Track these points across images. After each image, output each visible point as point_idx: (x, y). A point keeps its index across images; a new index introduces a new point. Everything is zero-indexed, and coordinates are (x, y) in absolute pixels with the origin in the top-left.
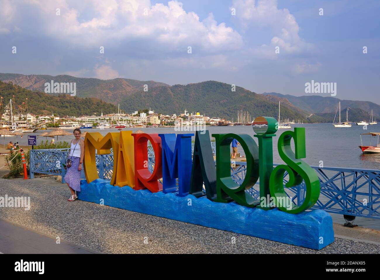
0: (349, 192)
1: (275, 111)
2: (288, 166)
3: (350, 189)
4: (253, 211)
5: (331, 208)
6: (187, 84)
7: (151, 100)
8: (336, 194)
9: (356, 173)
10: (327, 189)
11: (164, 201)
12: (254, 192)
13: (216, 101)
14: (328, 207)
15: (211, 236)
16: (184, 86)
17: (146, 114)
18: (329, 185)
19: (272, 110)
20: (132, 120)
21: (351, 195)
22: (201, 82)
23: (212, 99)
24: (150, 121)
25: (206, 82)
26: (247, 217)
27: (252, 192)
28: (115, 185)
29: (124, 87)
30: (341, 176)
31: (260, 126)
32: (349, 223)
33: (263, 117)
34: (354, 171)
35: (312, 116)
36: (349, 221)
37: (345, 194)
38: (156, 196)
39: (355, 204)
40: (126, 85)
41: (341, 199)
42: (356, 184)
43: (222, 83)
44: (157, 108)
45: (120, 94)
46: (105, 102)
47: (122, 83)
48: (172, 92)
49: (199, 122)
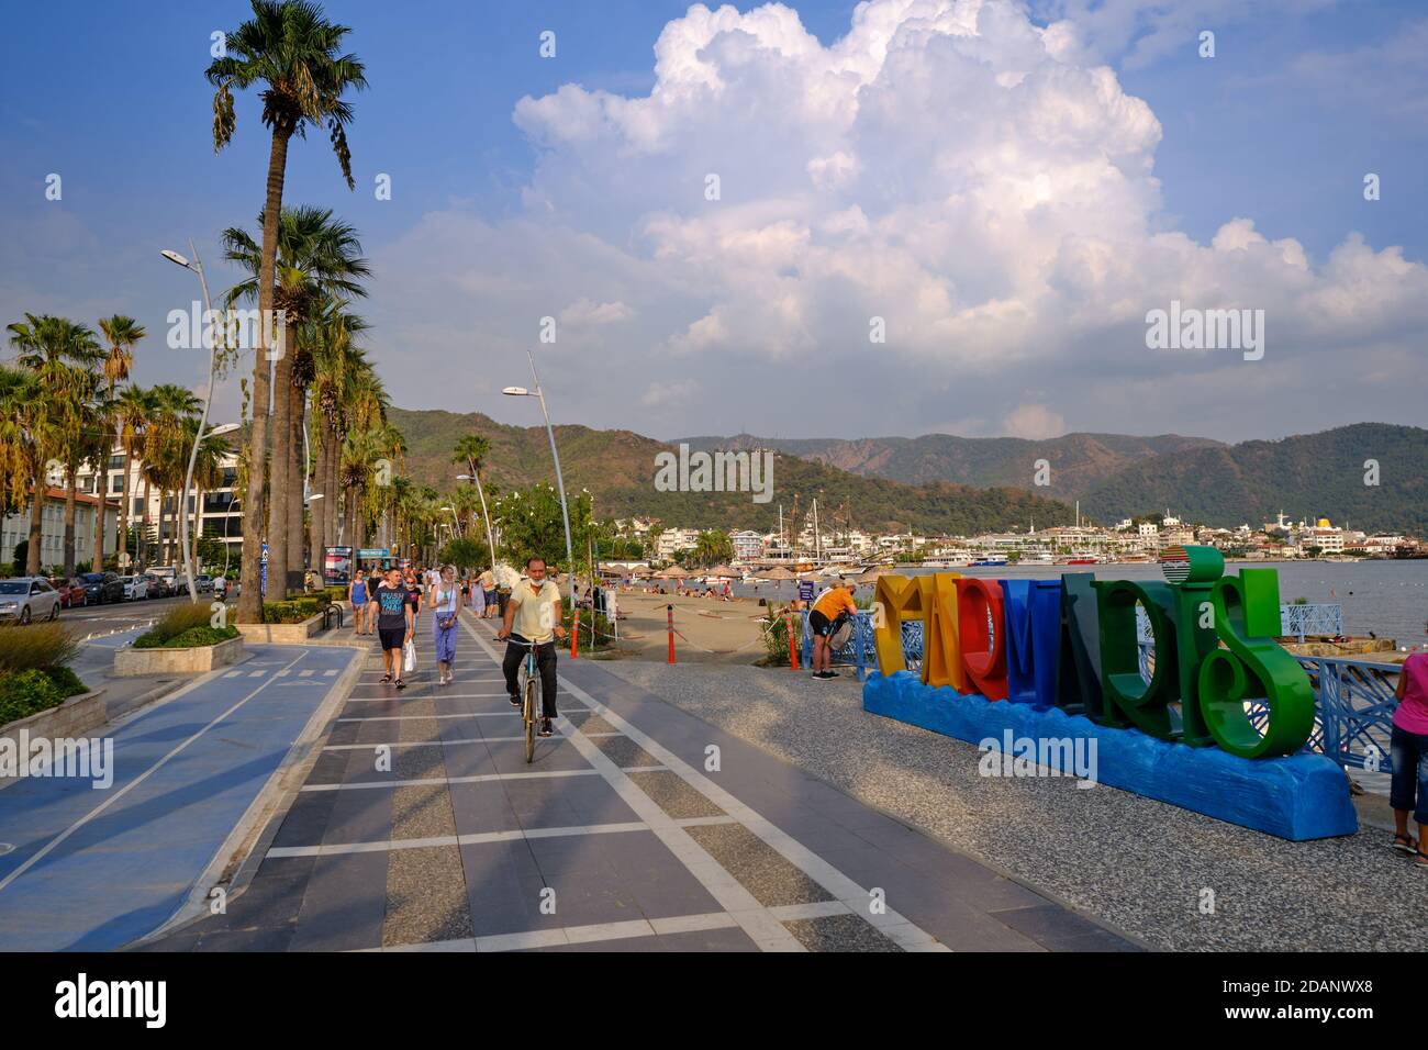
6: (1283, 439)
7: (1172, 487)
11: (1009, 720)
13: (1385, 484)
17: (1155, 526)
20: (1114, 544)
22: (1330, 429)
24: (1167, 545)
26: (1157, 760)
28: (927, 682)
29: (1091, 455)
31: (1176, 565)
38: (995, 708)
40: (1097, 450)
44: (1190, 509)
45: (1081, 474)
46: (1040, 497)
47: (1085, 446)
48: (1236, 462)
49: (1327, 547)
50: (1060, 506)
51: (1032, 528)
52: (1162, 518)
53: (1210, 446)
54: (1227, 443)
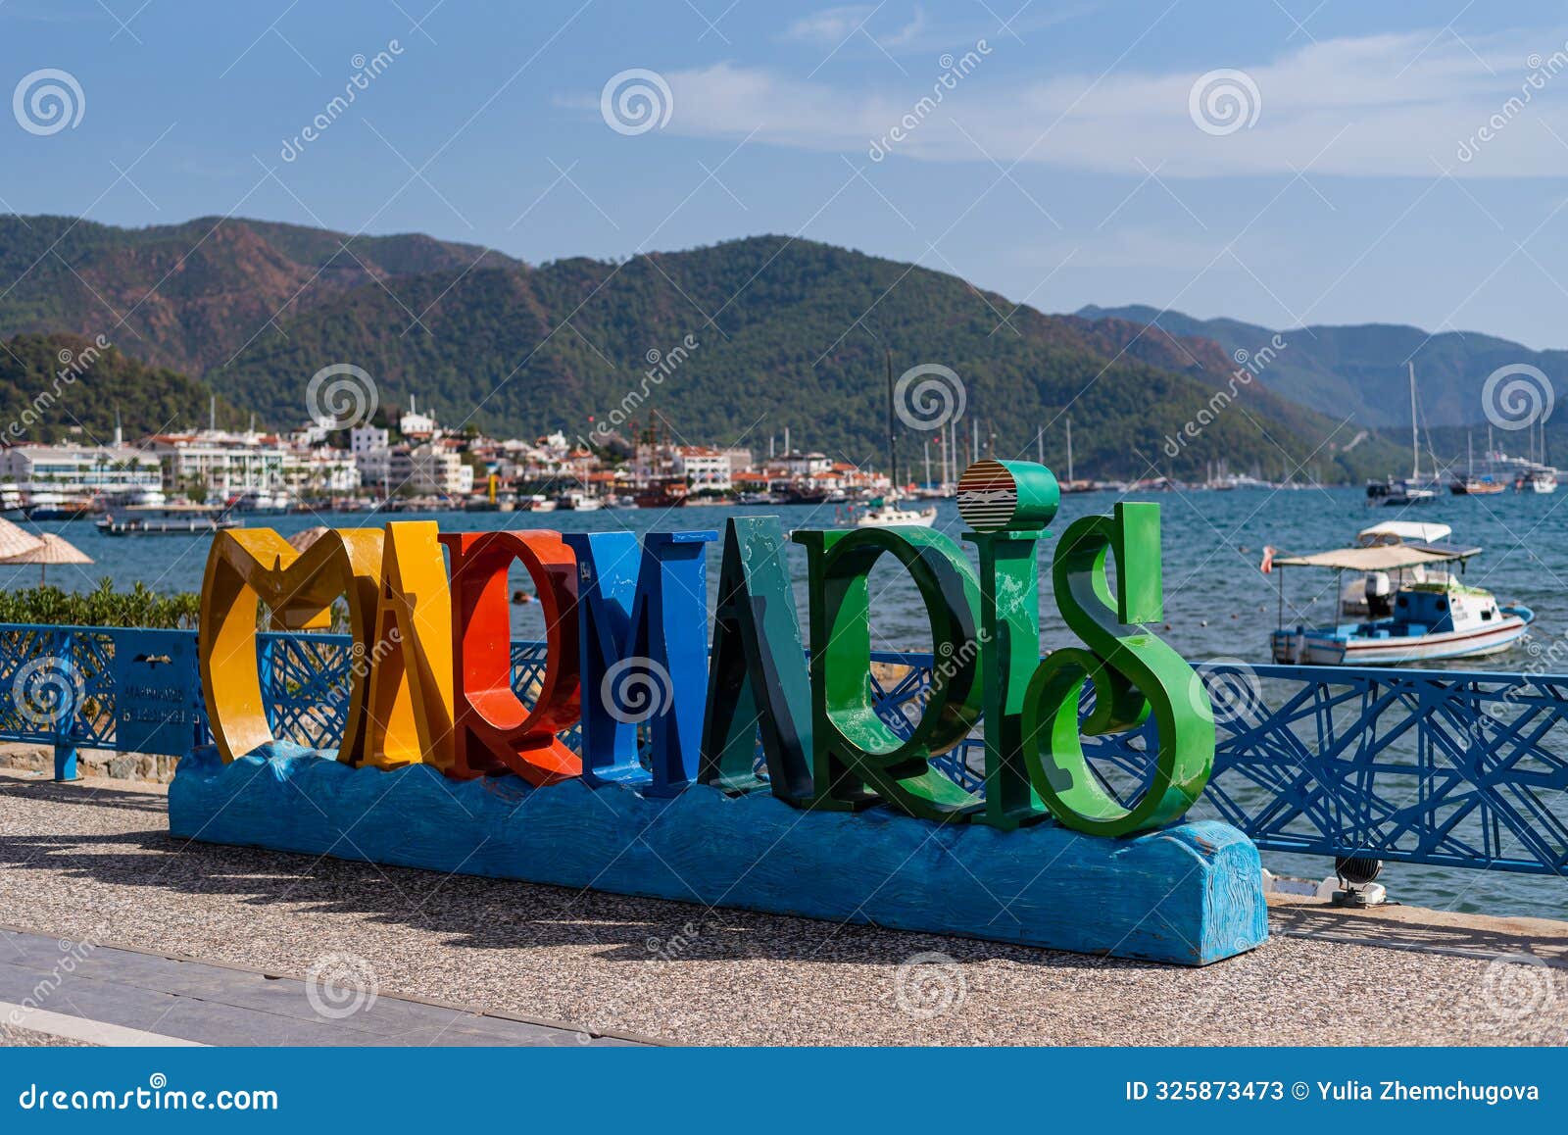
0: (1348, 767)
1: (1146, 415)
2: (1092, 652)
3: (1349, 753)
4: (958, 837)
5: (1281, 831)
6: (629, 258)
7: (415, 348)
8: (1296, 771)
9: (1374, 686)
10: (1264, 754)
11: (590, 819)
12: (971, 780)
13: (799, 359)
14: (1268, 830)
15: (791, 939)
16: (614, 266)
17: (385, 433)
18: (1274, 740)
19: (1129, 412)
20: (300, 470)
21: (1352, 778)
22: (712, 243)
23: (777, 344)
24: (406, 475)
25: (743, 243)
26: (935, 860)
27: (963, 780)
28: (358, 763)
29: (250, 269)
30: (1318, 698)
31: (987, 498)
32: (1352, 892)
33: (999, 461)
34: (1363, 679)
35: (1363, 443)
36: (1351, 885)
37: (1330, 772)
38: (553, 799)
39: (1368, 810)
40: (261, 258)
41: (1318, 793)
42: (1374, 731)
43: (836, 249)
44: (450, 397)
45: (226, 312)
46: (131, 362)
47: (240, 245)
48: (542, 301)
49: (702, 481)
50: (178, 386)
51: (119, 432)
52: (399, 416)
53: (494, 265)
54: (526, 260)
